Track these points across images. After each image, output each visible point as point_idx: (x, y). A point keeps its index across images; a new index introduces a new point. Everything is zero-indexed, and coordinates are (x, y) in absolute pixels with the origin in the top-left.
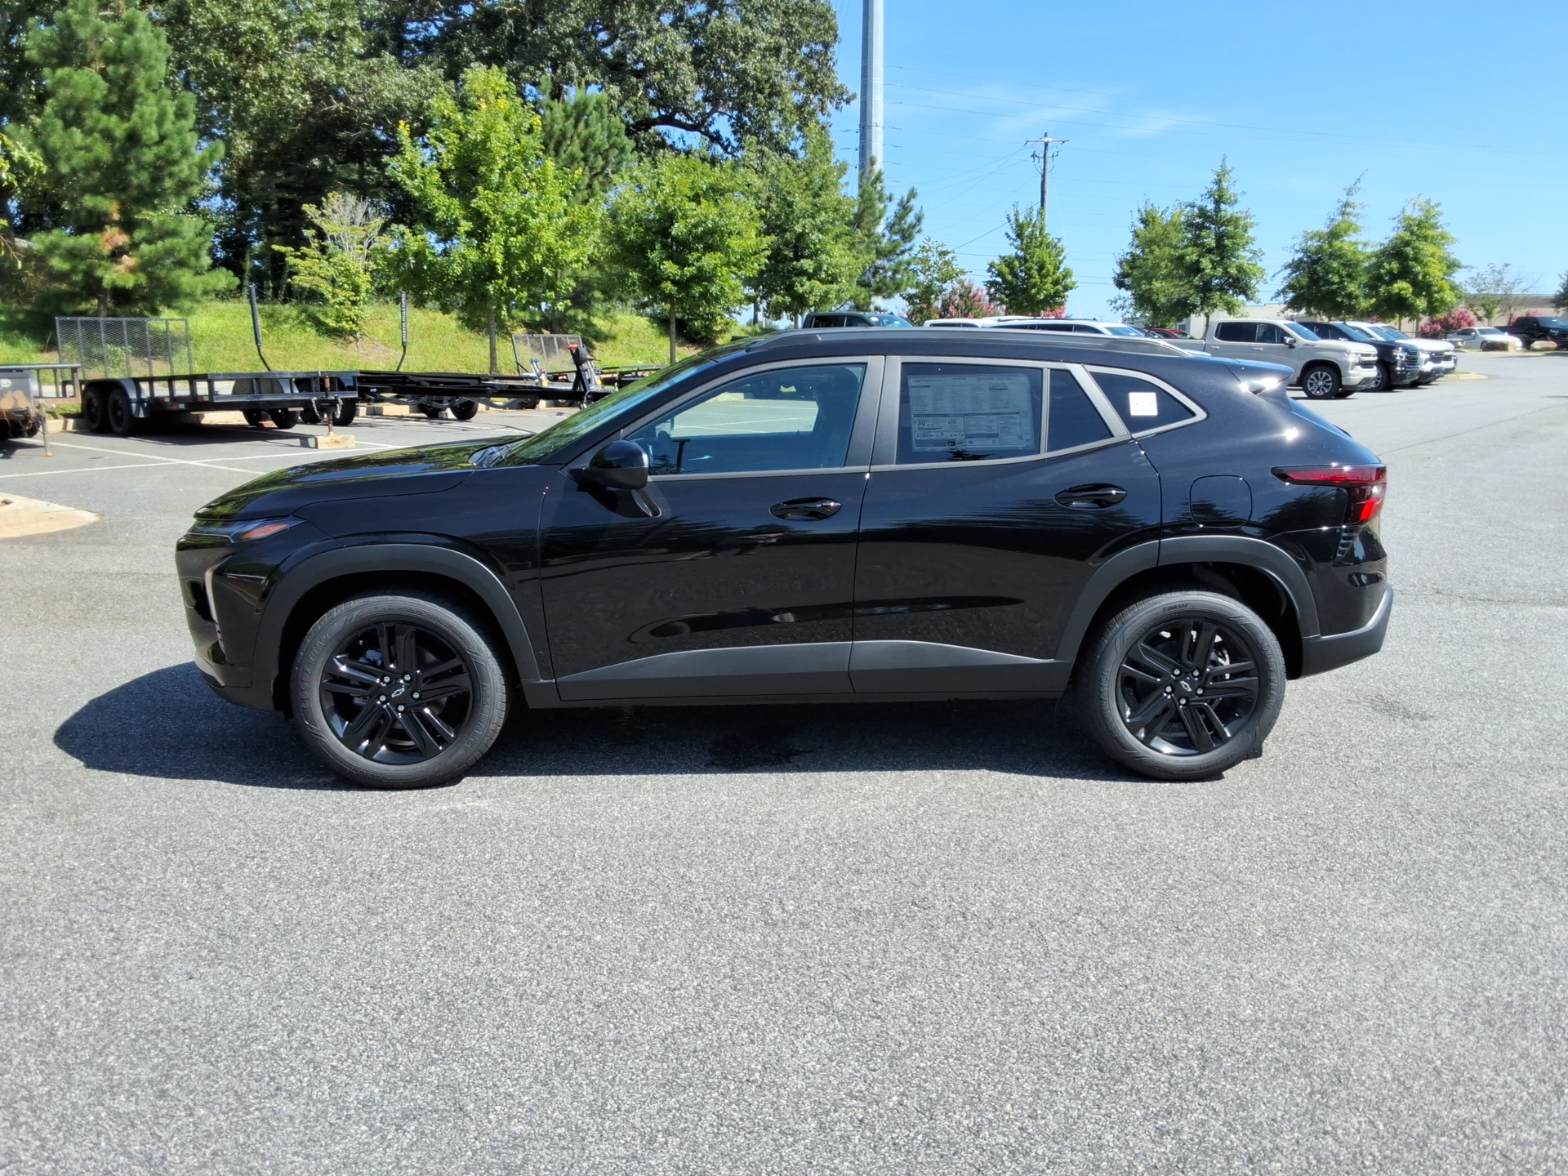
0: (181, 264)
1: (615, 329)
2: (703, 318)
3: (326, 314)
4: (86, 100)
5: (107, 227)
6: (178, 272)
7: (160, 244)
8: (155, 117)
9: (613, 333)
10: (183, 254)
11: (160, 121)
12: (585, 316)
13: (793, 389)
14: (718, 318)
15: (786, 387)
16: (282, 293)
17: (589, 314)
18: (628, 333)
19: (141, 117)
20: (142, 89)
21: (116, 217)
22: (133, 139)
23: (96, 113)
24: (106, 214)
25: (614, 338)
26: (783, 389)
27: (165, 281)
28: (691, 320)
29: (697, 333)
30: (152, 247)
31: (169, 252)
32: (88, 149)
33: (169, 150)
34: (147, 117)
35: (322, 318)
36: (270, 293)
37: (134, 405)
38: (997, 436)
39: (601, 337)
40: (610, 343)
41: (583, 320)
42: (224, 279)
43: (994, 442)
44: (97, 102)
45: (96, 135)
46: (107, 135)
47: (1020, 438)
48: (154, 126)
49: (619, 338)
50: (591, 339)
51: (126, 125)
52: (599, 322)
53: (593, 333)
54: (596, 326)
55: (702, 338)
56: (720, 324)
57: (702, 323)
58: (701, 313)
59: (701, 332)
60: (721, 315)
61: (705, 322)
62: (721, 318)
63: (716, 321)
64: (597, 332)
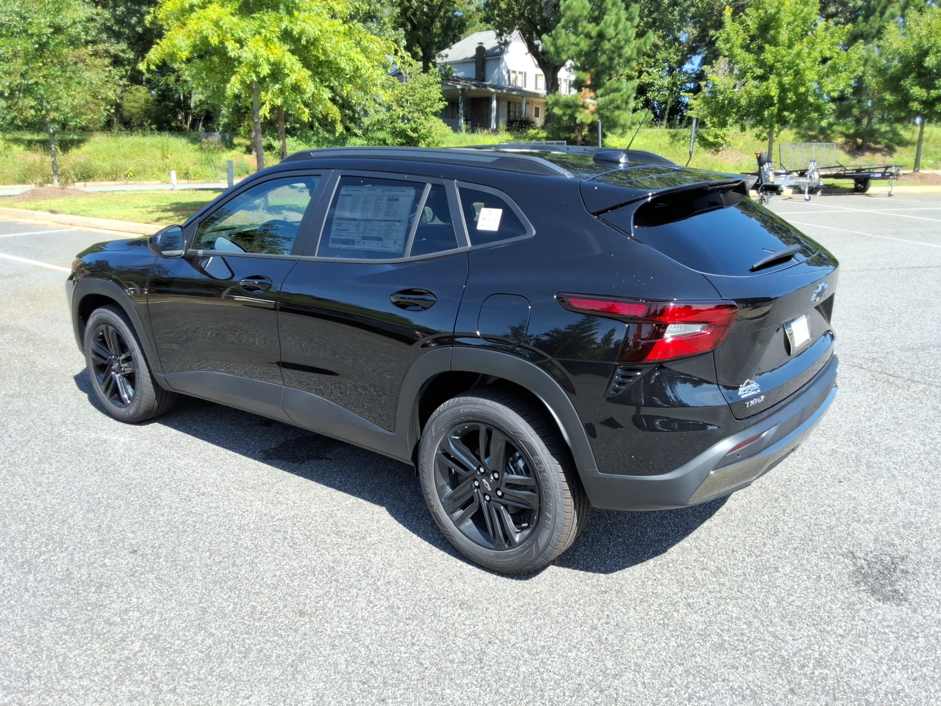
0: (618, 108)
3: (709, 135)
4: (580, 16)
5: (583, 88)
6: (617, 113)
7: (607, 97)
8: (613, 22)
10: (619, 102)
11: (616, 25)
16: (683, 122)
19: (605, 23)
20: (610, 6)
21: (589, 82)
22: (601, 36)
23: (585, 23)
24: (584, 81)
27: (611, 118)
30: (603, 99)
31: (612, 101)
32: (577, 45)
33: (619, 41)
34: (608, 22)
35: (706, 136)
36: (677, 122)
38: (380, 239)
41: (889, 131)
42: (643, 115)
43: (378, 244)
44: (586, 17)
45: (582, 36)
46: (588, 36)
47: (395, 243)
48: (612, 27)
51: (598, 28)
53: (899, 141)
54: (901, 135)
64: (900, 139)
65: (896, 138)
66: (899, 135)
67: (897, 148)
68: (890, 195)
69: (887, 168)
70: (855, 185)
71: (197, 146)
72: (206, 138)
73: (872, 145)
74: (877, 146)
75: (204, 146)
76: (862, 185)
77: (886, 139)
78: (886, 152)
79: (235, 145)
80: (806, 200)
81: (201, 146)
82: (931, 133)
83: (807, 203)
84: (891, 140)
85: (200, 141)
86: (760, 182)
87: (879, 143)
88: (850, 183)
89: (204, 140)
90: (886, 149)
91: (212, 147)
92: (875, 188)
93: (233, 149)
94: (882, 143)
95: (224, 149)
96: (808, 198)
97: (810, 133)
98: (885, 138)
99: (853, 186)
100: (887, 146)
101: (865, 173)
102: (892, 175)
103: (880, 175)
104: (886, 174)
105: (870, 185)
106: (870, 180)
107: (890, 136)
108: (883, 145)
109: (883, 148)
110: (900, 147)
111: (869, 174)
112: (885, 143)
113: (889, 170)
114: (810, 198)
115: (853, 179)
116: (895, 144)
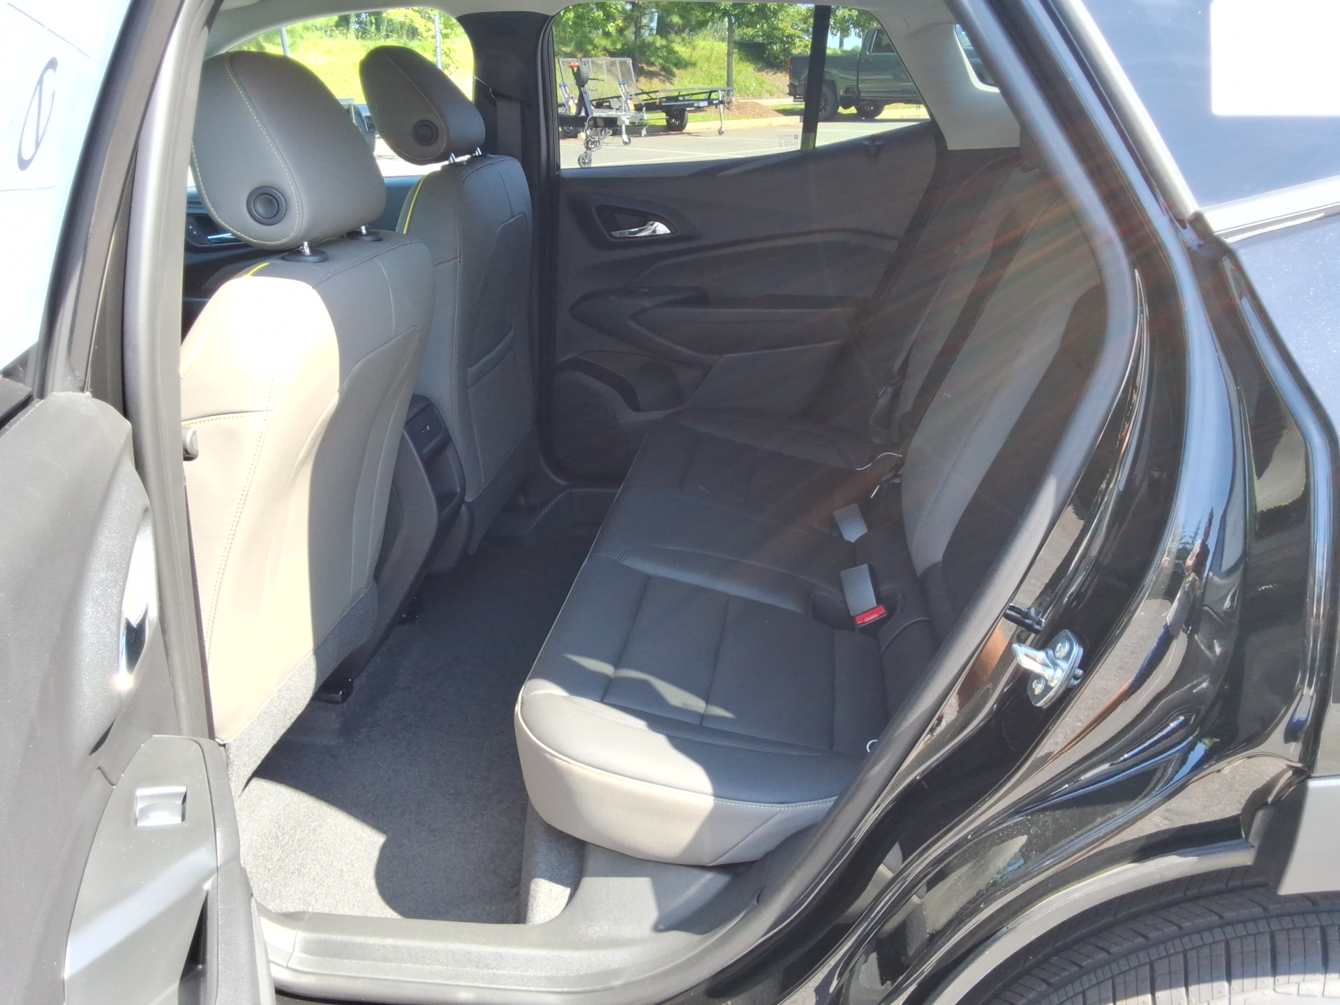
1: (696, 55)
2: (782, 41)
9: (693, 60)
12: (664, 42)
13: (853, 110)
14: (797, 40)
15: (846, 107)
16: (383, 28)
17: (667, 40)
18: (708, 59)
25: (694, 65)
26: (841, 110)
28: (770, 43)
29: (776, 58)
39: (682, 64)
40: (690, 70)
41: (664, 47)
49: (699, 64)
50: (671, 66)
52: (681, 49)
53: (675, 61)
54: (677, 52)
55: (781, 62)
56: (799, 47)
57: (781, 47)
58: (780, 36)
59: (781, 56)
60: (798, 37)
61: (784, 45)
62: (800, 41)
63: (795, 44)
64: (677, 58)
65: (671, 56)
66: (675, 53)
67: (675, 70)
68: (720, 132)
69: (711, 92)
70: (668, 121)
73: (645, 67)
74: (651, 69)
76: (676, 119)
77: (660, 58)
78: (664, 76)
80: (626, 143)
82: (712, 50)
83: (626, 148)
84: (666, 60)
86: (583, 114)
87: (653, 64)
88: (659, 118)
90: (663, 73)
92: (694, 123)
94: (657, 64)
96: (627, 140)
97: (564, 49)
98: (658, 57)
99: (664, 123)
100: (663, 68)
101: (684, 100)
102: (721, 102)
103: (706, 103)
104: (714, 102)
105: (687, 119)
106: (686, 112)
107: (665, 54)
108: (659, 67)
109: (658, 70)
110: (678, 69)
111: (691, 102)
112: (660, 64)
113: (713, 96)
114: (629, 139)
115: (664, 111)
116: (672, 65)
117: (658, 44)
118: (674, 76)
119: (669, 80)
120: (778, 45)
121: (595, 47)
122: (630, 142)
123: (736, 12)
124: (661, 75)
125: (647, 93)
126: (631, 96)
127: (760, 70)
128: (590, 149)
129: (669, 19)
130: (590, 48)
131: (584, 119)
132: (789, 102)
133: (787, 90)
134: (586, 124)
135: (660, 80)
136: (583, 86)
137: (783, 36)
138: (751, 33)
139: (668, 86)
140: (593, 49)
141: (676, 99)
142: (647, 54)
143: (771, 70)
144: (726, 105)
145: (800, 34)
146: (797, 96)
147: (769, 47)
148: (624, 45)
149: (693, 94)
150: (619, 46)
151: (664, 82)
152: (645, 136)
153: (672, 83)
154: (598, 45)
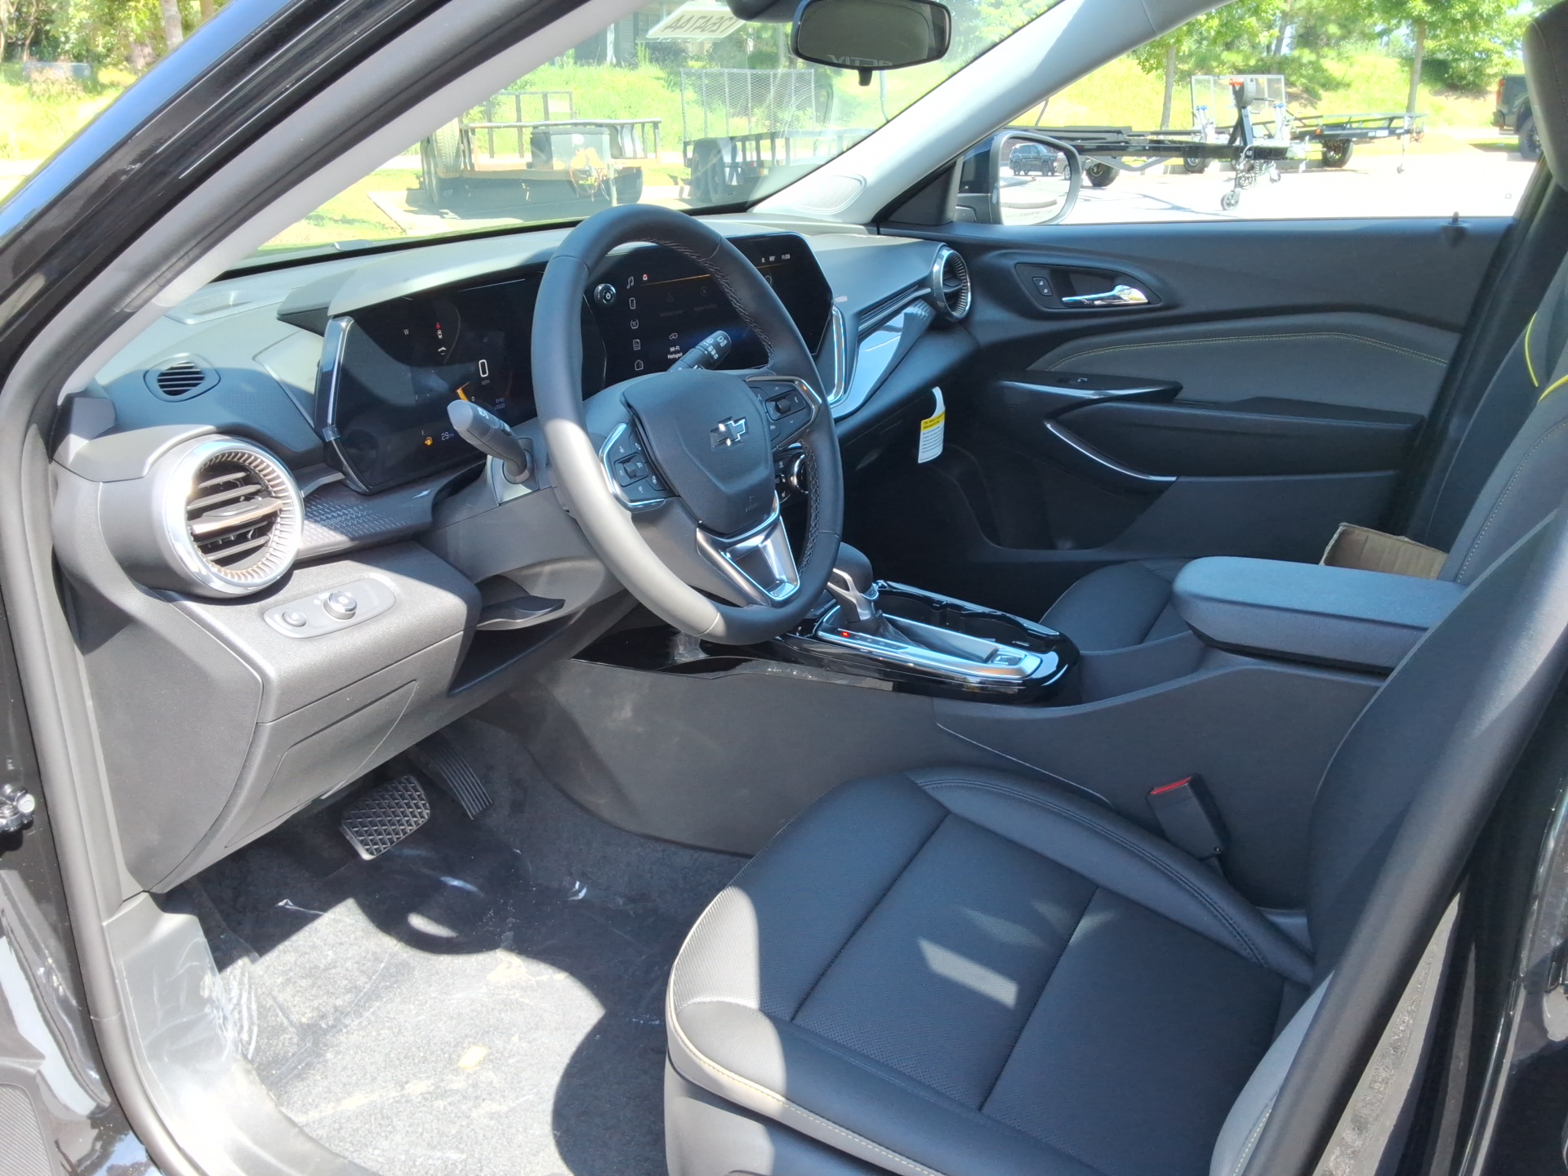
1: (1351, 74)
2: (1473, 58)
9: (1347, 80)
12: (1313, 57)
14: (1495, 57)
18: (1367, 79)
25: (1347, 86)
28: (1456, 60)
29: (1462, 78)
37: (727, 170)
39: (1330, 84)
40: (1341, 91)
41: (1310, 63)
49: (1355, 85)
50: (1317, 87)
52: (1332, 64)
53: (1323, 81)
54: (1326, 70)
55: (1468, 84)
56: (1496, 65)
57: (1470, 64)
58: (1472, 51)
59: (1469, 77)
60: (1499, 53)
61: (1476, 63)
62: (1500, 57)
63: (1491, 61)
64: (1326, 78)
65: (1319, 75)
66: (1323, 71)
67: (1321, 92)
68: (1398, 170)
69: (1391, 119)
70: (1324, 154)
71: (23, 89)
72: (41, 72)
75: (36, 88)
76: (1336, 152)
77: (1305, 76)
78: (1306, 99)
79: (104, 87)
80: (1273, 181)
81: (30, 89)
82: (1375, 67)
84: (1311, 79)
85: (28, 79)
86: (1238, 142)
88: (1313, 150)
89: (35, 75)
90: (1305, 96)
91: (54, 90)
92: (1362, 156)
93: (100, 93)
94: (1298, 84)
95: (81, 94)
96: (1276, 178)
98: (1302, 76)
99: (1319, 157)
100: (1307, 90)
101: (1351, 128)
102: (1408, 132)
103: (1386, 132)
104: (1398, 131)
105: (1352, 152)
106: (1351, 143)
107: (1311, 72)
108: (1301, 88)
109: (1299, 92)
110: (1326, 91)
111: (1364, 131)
112: (1303, 84)
113: (1395, 124)
114: (1279, 176)
115: (1320, 142)
116: (1318, 84)
117: (1305, 60)
118: (1320, 99)
119: (1312, 104)
120: (1467, 62)
121: (1223, 63)
122: (1279, 179)
123: (1434, 18)
124: (1302, 98)
125: (1300, 119)
126: (1288, 121)
127: (1437, 93)
128: (1241, 186)
129: (1324, 29)
130: (1215, 64)
131: (1239, 150)
132: (1495, 135)
133: (1492, 118)
134: (1243, 155)
135: (1301, 104)
136: (1244, 107)
137: (1476, 49)
138: (1431, 47)
139: (1310, 111)
140: (1218, 66)
141: (1340, 126)
142: (1287, 71)
143: (1453, 94)
144: (1415, 135)
145: (1501, 48)
146: (1505, 128)
147: (1454, 65)
148: (1258, 61)
149: (1364, 121)
150: (1252, 62)
151: (1305, 106)
152: (1304, 172)
153: (1316, 108)
154: (1226, 61)
